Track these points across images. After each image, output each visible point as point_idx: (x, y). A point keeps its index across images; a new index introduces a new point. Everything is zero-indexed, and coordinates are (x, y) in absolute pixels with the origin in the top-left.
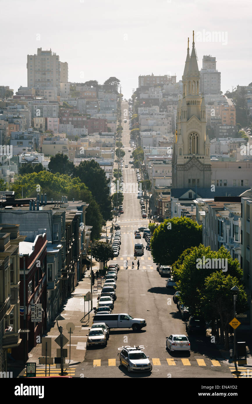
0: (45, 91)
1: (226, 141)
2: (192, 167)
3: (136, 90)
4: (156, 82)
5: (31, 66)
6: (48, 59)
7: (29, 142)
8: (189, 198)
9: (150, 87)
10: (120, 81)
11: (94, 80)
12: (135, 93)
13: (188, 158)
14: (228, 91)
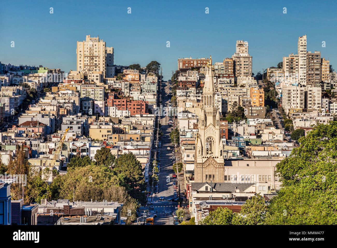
0: (93, 75)
1: (254, 122)
2: (209, 165)
3: (175, 73)
4: (193, 65)
5: (81, 52)
6: (95, 45)
7: (78, 127)
8: (206, 190)
9: (188, 70)
10: (160, 65)
11: (137, 64)
12: (174, 75)
13: (205, 157)
14: (259, 73)
